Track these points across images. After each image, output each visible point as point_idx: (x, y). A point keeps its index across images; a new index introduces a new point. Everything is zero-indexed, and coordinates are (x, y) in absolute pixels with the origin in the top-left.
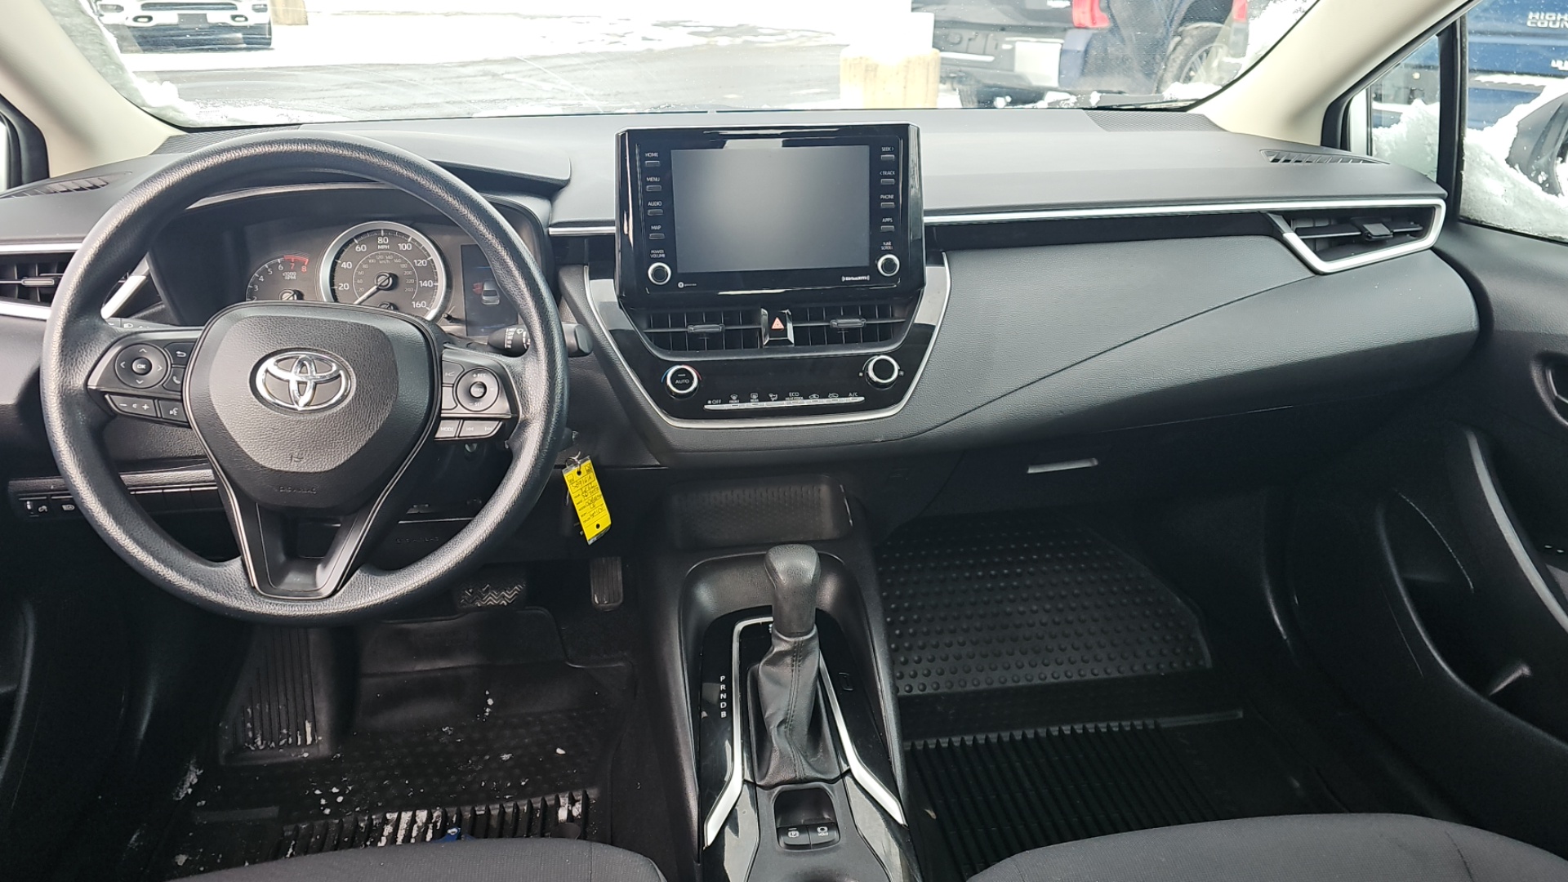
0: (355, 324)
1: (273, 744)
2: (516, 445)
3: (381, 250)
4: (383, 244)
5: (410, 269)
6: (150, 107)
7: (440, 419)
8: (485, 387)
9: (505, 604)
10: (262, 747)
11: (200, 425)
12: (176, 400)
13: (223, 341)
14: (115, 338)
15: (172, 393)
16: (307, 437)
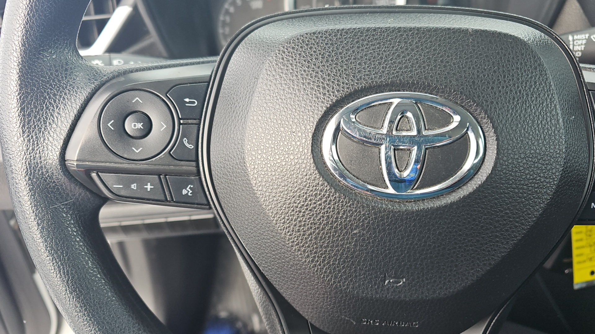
11: (231, 217)
12: (189, 174)
13: (260, 80)
14: (96, 83)
15: (183, 163)
16: (411, 244)
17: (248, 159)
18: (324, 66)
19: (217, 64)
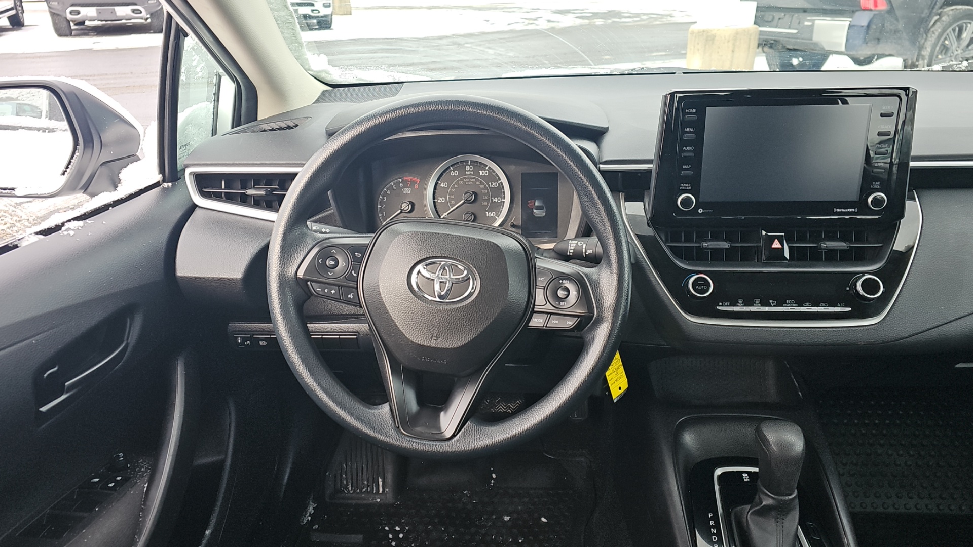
0: (480, 240)
1: (358, 491)
2: (590, 337)
3: (468, 175)
4: (469, 171)
5: (486, 189)
6: (312, 71)
7: (533, 312)
8: (568, 291)
9: (510, 412)
10: (352, 492)
11: (370, 308)
12: (353, 288)
13: (389, 249)
14: (316, 242)
15: (350, 282)
16: (444, 322)
17: (380, 281)
19: (372, 238)
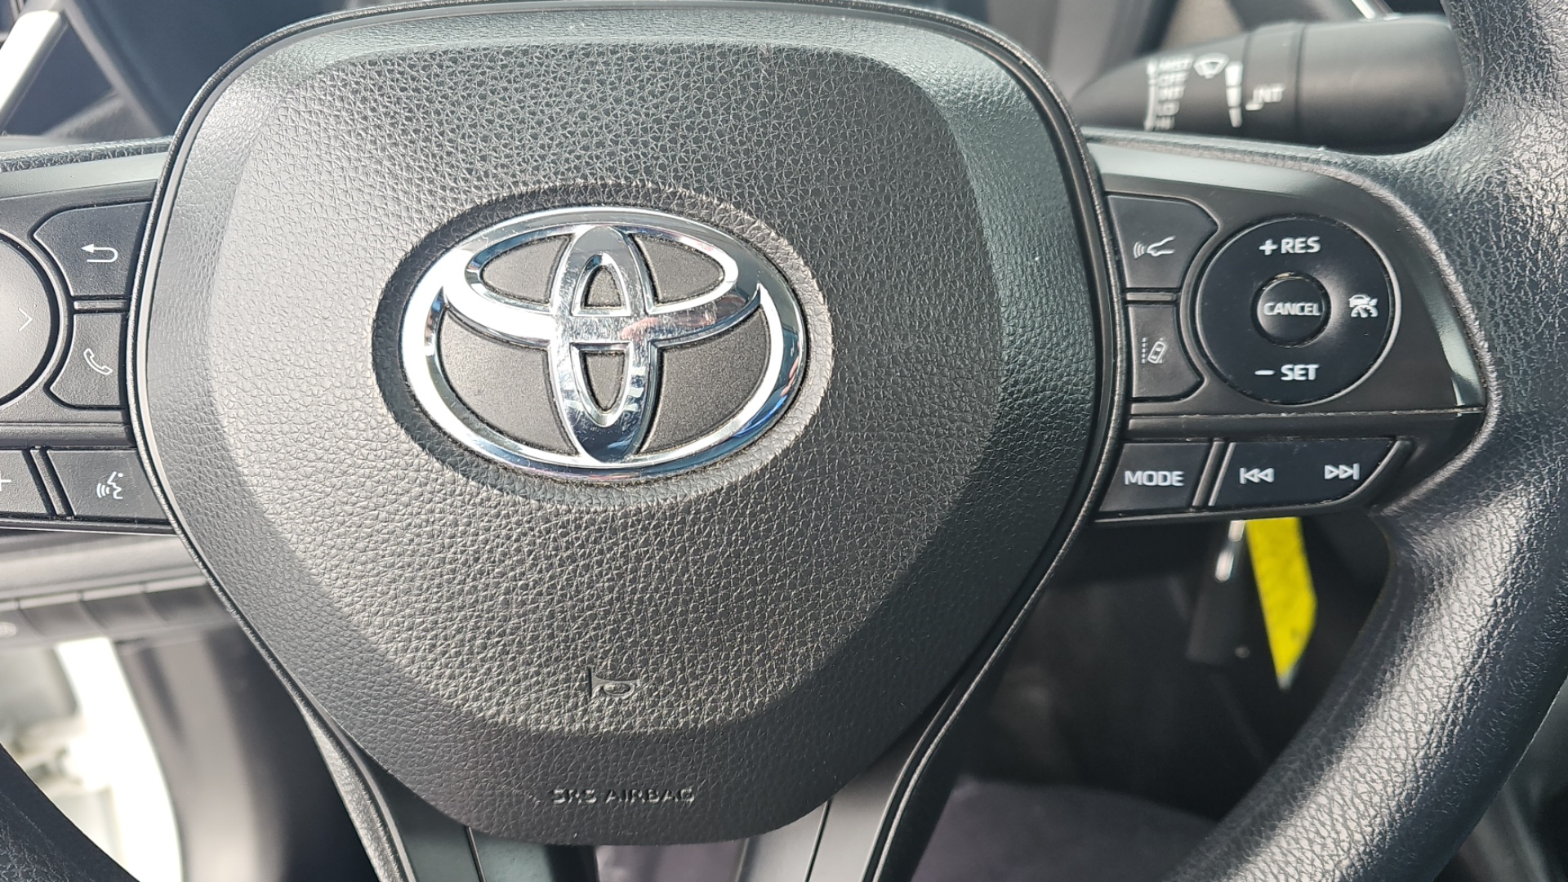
7: (1123, 439)
15: (88, 415)
16: (645, 589)
18: (396, 144)
